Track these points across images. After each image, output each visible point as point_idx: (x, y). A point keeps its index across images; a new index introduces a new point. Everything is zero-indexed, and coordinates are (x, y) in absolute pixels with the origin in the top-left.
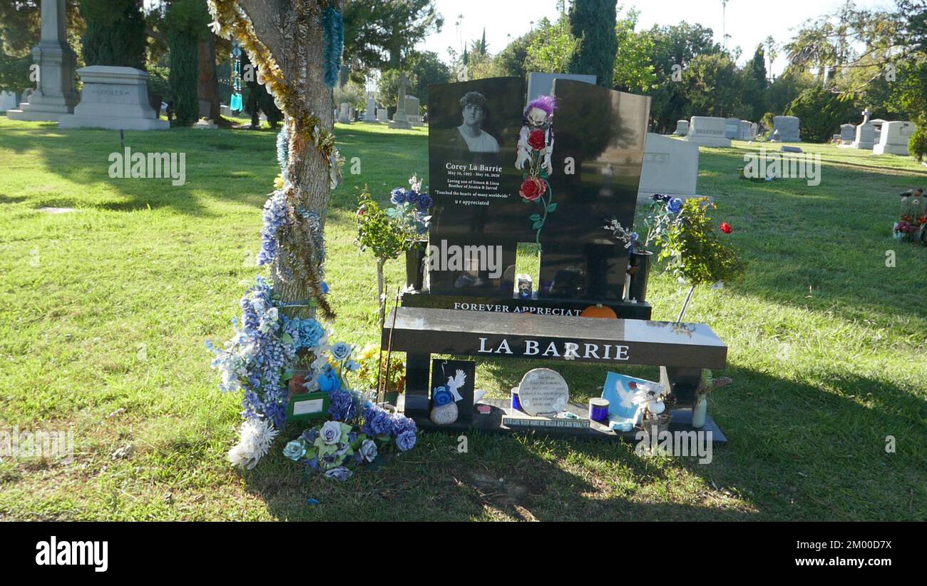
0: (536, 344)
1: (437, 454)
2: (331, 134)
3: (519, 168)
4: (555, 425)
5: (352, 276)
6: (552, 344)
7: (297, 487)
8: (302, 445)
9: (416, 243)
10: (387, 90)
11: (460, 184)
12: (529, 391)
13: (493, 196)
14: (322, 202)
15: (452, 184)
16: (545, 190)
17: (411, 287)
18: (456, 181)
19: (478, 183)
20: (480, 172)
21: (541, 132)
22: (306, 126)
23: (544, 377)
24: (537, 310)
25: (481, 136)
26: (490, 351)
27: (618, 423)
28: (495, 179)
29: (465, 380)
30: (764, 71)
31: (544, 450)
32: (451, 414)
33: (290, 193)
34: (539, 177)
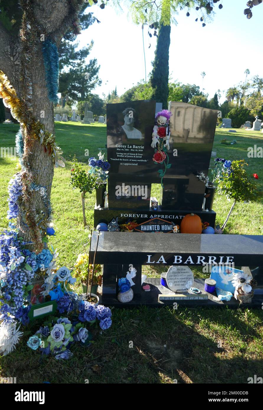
0: (181, 257)
1: (125, 328)
2: (52, 135)
3: (154, 147)
4: (189, 299)
5: (69, 194)
6: (190, 257)
7: (36, 368)
8: (39, 337)
9: (101, 185)
10: (80, 109)
11: (123, 155)
12: (172, 277)
13: (139, 161)
14: (48, 179)
15: (119, 155)
16: (165, 158)
17: (99, 206)
18: (121, 154)
19: (132, 154)
20: (133, 149)
21: (164, 129)
22: (34, 129)
23: (180, 269)
24: (161, 216)
25: (133, 131)
26: (154, 262)
27: (224, 296)
28: (140, 153)
29: (137, 273)
30: (217, 102)
31: (185, 318)
32: (130, 297)
33: (25, 176)
34: (162, 151)
